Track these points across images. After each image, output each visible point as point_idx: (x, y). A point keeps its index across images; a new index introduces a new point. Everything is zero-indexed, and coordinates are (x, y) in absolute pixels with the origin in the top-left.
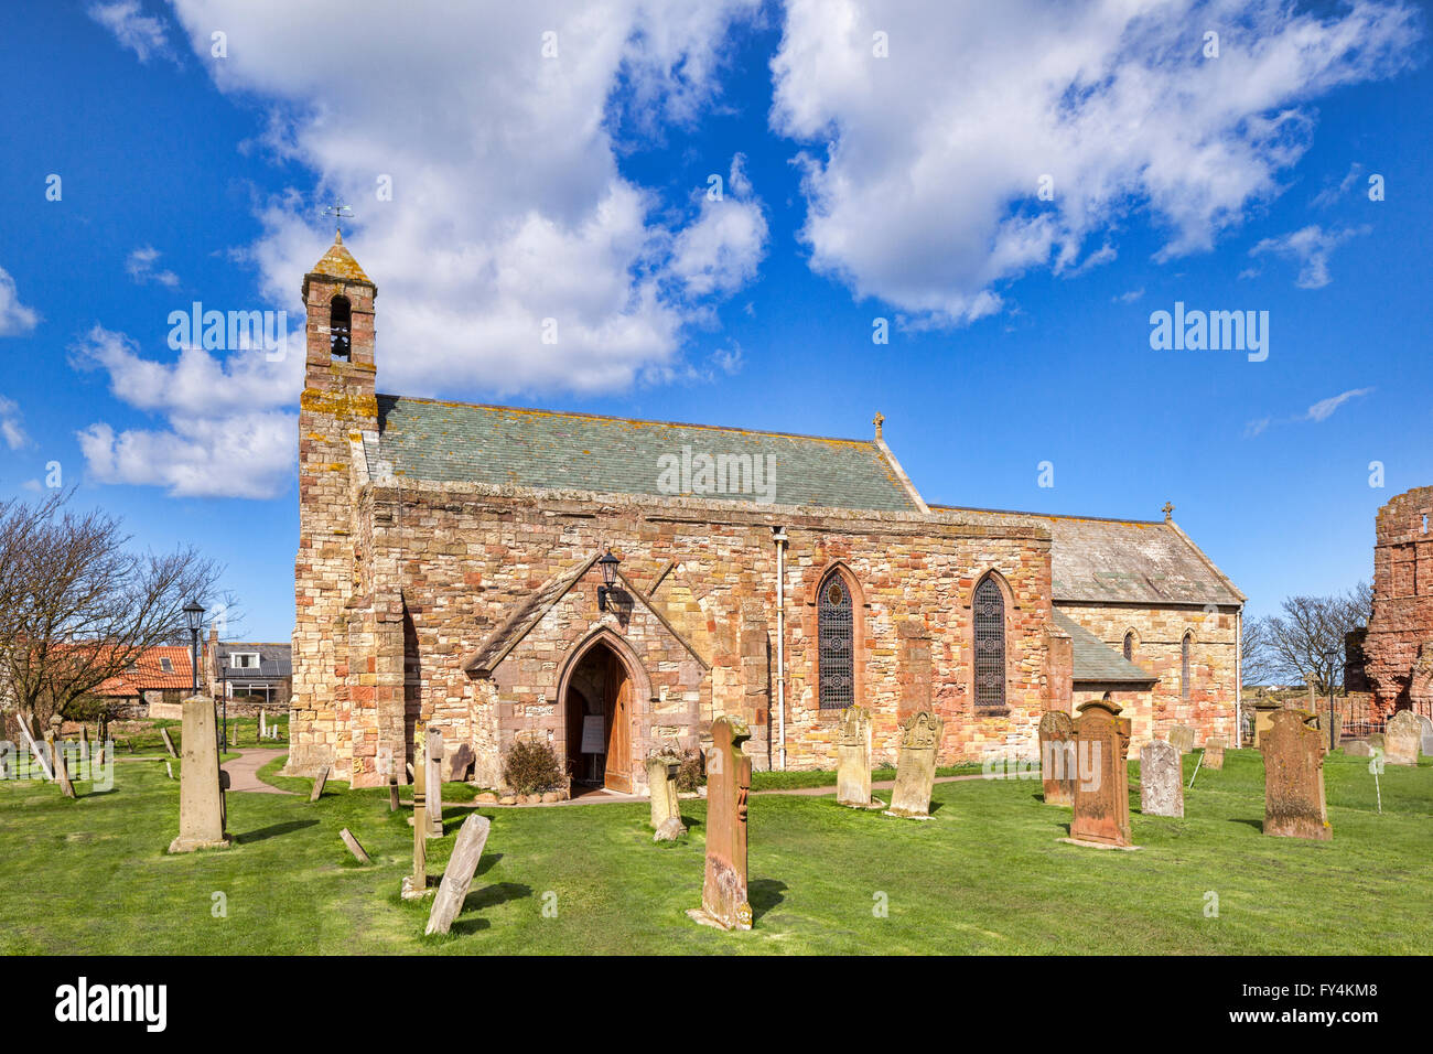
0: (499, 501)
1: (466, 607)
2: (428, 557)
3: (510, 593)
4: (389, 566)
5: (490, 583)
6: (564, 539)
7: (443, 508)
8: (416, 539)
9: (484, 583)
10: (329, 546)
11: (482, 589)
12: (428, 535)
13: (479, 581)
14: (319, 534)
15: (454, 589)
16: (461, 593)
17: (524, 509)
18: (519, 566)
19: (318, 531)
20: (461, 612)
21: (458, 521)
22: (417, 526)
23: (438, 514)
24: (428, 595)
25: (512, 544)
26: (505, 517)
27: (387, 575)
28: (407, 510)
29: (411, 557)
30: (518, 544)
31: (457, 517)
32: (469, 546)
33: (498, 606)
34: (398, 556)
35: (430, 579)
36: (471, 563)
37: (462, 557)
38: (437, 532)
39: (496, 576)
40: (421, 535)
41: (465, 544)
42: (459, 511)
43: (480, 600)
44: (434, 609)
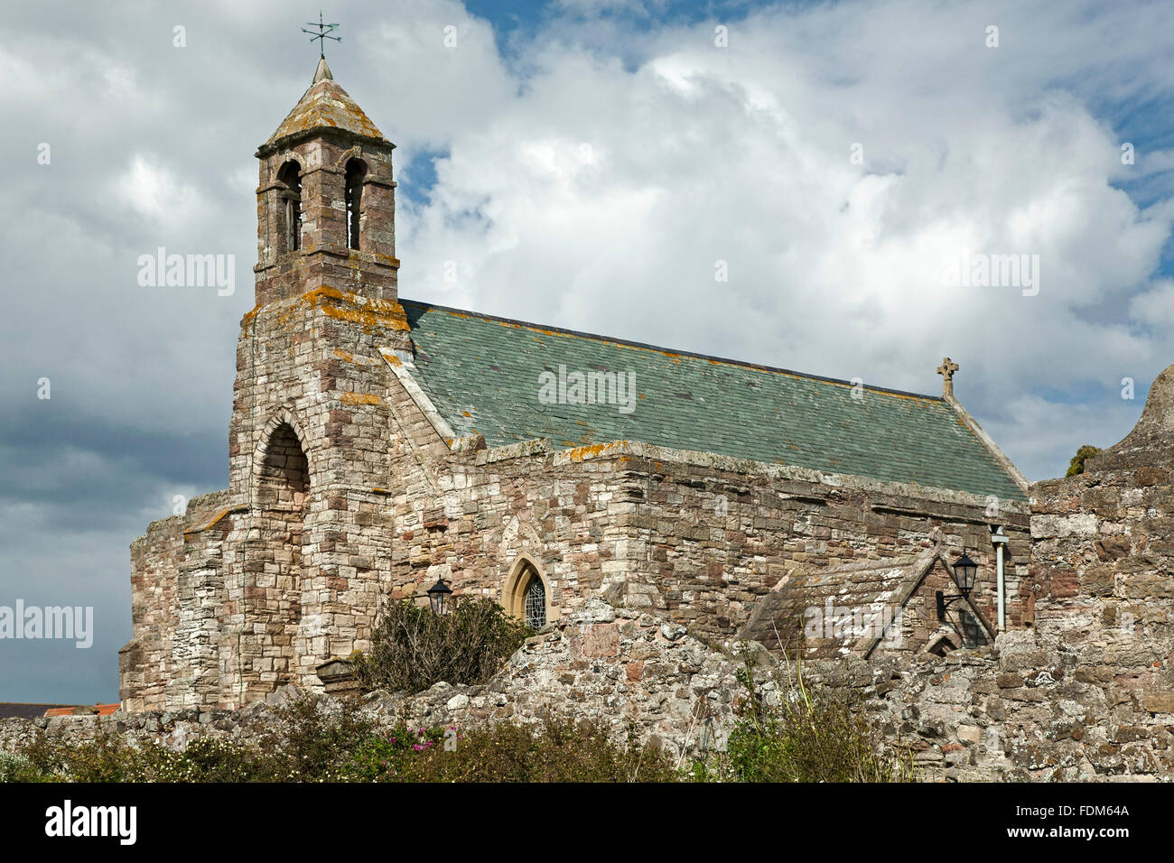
0: (736, 477)
1: (710, 604)
2: (674, 541)
3: (750, 590)
4: (638, 550)
5: (731, 577)
6: (797, 527)
7: (689, 484)
8: (663, 518)
9: (726, 577)
10: (366, 508)
11: (724, 585)
12: (673, 515)
13: (720, 574)
14: (356, 492)
15: (699, 583)
16: (706, 588)
17: (761, 489)
18: (757, 558)
19: (354, 487)
20: (707, 611)
21: (702, 499)
22: (664, 503)
23: (683, 490)
24: (675, 588)
25: (749, 531)
26: (743, 498)
27: (637, 561)
28: (655, 483)
29: (658, 540)
30: (756, 531)
31: (700, 495)
32: (712, 530)
33: (738, 606)
34: (647, 538)
35: (677, 568)
36: (713, 551)
37: (704, 544)
38: (682, 511)
39: (736, 569)
40: (667, 515)
41: (708, 527)
42: (700, 486)
43: (722, 597)
44: (681, 606)
